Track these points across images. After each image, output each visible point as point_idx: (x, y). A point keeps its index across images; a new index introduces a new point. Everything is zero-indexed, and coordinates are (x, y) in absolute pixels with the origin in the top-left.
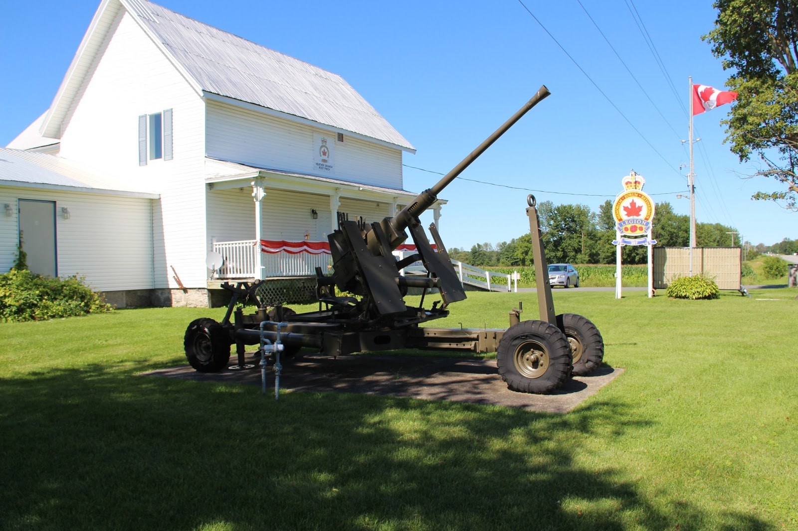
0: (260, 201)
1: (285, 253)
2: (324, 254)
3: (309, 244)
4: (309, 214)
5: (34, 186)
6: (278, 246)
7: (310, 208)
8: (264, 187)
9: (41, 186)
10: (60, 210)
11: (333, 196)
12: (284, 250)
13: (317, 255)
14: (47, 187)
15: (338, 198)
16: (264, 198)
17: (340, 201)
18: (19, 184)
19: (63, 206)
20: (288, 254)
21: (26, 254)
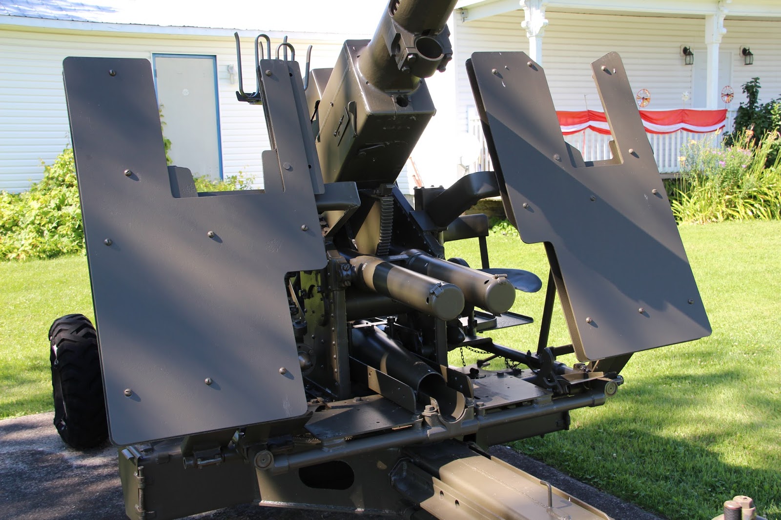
0: (537, 36)
1: (594, 133)
2: (685, 132)
3: (648, 115)
4: (678, 56)
5: (168, 31)
6: (577, 120)
7: (679, 44)
8: (544, 9)
9: (182, 32)
10: (225, 69)
11: (711, 16)
12: (590, 127)
13: (667, 136)
14: (191, 32)
15: (721, 21)
16: (545, 28)
17: (724, 26)
18: (145, 30)
19: (228, 63)
20: (599, 136)
21: (170, 143)
